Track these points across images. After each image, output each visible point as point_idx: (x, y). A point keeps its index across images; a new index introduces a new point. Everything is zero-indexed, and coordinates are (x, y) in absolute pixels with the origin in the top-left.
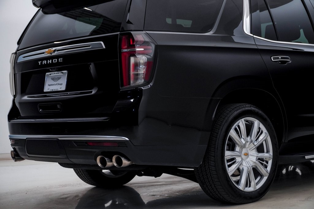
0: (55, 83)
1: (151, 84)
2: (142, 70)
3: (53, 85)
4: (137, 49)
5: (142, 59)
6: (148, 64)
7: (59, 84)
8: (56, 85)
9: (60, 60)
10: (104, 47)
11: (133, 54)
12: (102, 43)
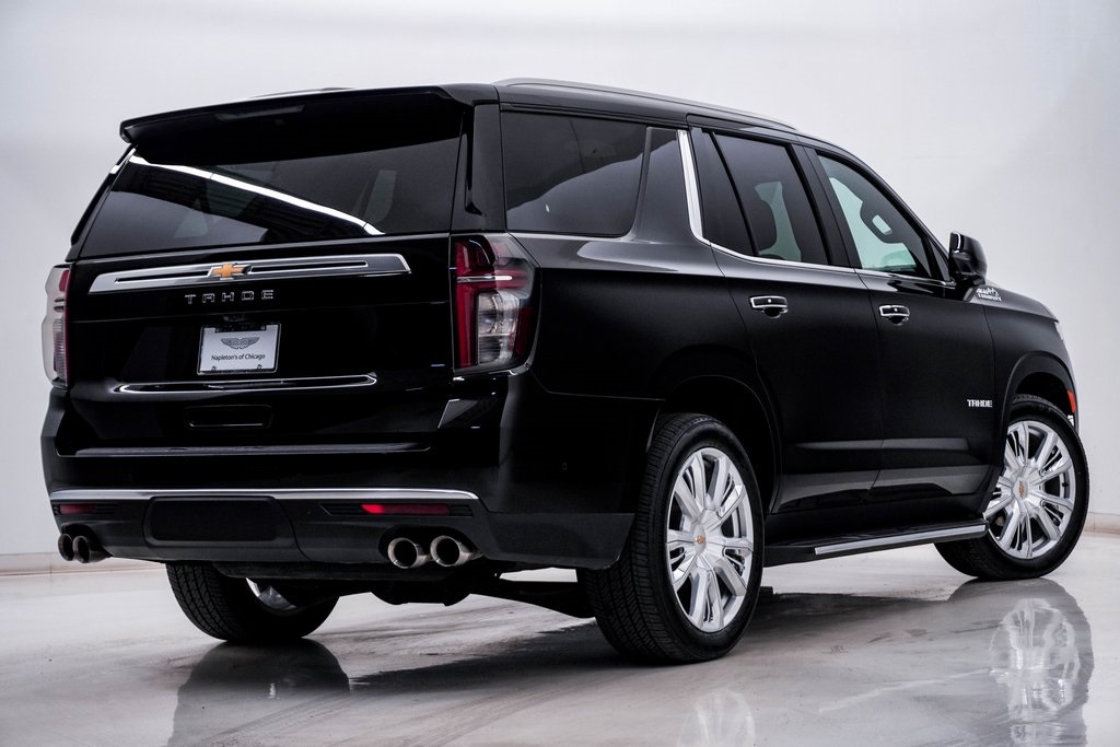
0: (239, 352)
1: (529, 361)
2: (507, 329)
3: (231, 358)
4: (498, 278)
5: (510, 301)
6: (524, 315)
7: (252, 357)
8: (242, 357)
9: (268, 294)
10: (408, 268)
11: (491, 289)
12: (400, 257)
